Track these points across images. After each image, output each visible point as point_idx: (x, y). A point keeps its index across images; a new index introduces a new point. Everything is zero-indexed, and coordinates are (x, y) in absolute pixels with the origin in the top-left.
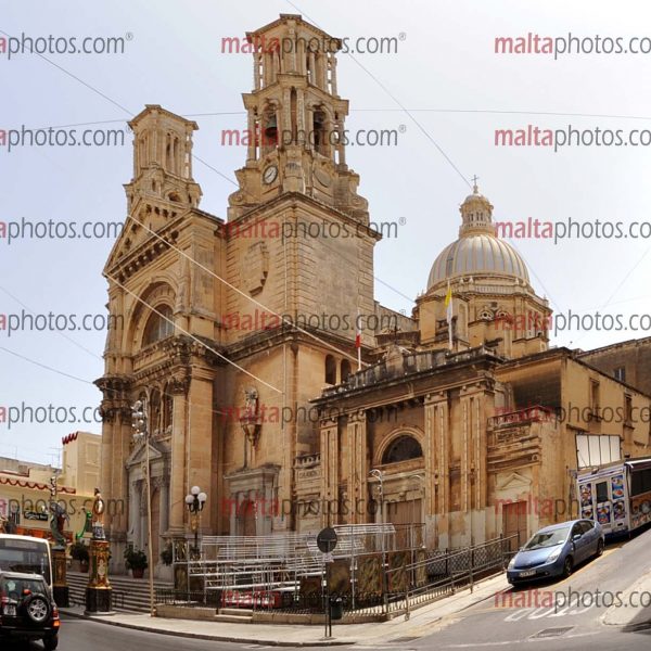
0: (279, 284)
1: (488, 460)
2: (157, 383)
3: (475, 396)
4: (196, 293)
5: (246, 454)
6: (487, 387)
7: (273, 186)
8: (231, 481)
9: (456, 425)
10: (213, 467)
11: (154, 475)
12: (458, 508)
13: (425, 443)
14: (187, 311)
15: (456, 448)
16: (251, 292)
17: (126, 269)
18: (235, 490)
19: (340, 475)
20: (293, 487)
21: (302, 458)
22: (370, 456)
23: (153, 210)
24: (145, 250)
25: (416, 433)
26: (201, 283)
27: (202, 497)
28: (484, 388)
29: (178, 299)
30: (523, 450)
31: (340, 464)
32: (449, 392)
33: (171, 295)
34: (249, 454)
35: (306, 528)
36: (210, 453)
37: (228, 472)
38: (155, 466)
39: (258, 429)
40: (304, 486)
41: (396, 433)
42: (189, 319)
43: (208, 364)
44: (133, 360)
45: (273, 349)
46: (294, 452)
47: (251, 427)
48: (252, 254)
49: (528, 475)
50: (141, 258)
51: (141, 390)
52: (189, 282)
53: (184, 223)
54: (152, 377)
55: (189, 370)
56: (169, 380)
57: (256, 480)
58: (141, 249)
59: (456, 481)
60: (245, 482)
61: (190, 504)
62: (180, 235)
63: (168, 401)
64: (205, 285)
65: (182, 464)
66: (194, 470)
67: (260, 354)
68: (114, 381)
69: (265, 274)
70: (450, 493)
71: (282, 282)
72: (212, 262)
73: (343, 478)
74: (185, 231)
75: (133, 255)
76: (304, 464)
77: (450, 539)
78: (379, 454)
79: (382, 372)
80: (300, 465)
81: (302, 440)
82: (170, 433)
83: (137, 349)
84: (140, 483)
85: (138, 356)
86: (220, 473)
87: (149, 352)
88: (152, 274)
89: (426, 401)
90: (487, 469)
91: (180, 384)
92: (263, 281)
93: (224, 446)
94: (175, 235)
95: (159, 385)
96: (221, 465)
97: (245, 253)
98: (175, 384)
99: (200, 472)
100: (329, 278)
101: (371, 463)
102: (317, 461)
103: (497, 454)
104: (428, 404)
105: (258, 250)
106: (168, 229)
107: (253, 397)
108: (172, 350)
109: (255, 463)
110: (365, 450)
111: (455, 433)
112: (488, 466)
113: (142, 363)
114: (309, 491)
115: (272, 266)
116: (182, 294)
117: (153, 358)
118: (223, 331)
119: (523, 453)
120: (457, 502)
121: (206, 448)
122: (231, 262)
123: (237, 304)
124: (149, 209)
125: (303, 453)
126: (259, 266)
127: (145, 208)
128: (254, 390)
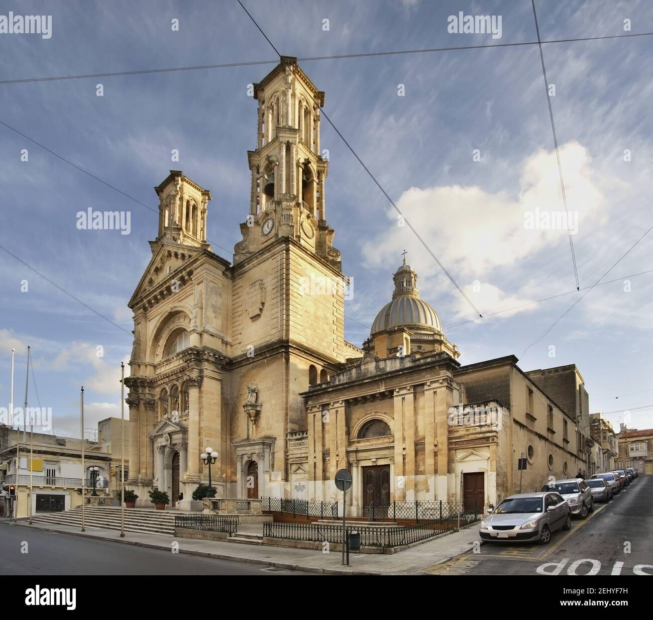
0: (274, 311)
1: (449, 439)
2: (175, 382)
3: (438, 390)
4: (207, 317)
5: (248, 430)
6: (448, 383)
7: (270, 236)
8: (236, 447)
9: (420, 412)
10: (222, 438)
11: (174, 442)
12: (422, 473)
13: (394, 425)
14: (199, 329)
15: (420, 429)
16: (252, 318)
17: (149, 302)
18: (240, 453)
19: (323, 445)
20: (286, 452)
21: (293, 433)
22: (348, 433)
23: (173, 255)
24: (165, 286)
25: (386, 418)
26: (211, 310)
27: (214, 454)
28: (446, 384)
29: (192, 321)
30: (481, 433)
31: (323, 438)
32: (415, 387)
33: (187, 320)
34: (251, 430)
35: (297, 480)
36: (220, 429)
37: (234, 442)
38: (175, 437)
39: (258, 413)
40: (295, 452)
41: (369, 418)
42: (201, 335)
43: (217, 368)
44: (155, 367)
45: (269, 359)
46: (287, 429)
47: (252, 412)
48: (253, 290)
49: (485, 453)
50: (161, 293)
51: (162, 387)
52: (202, 308)
53: (198, 263)
54: (171, 378)
55: (201, 371)
56: (185, 378)
57: (257, 447)
58: (162, 285)
59: (420, 453)
60: (248, 448)
61: (204, 460)
62: (195, 273)
63: (185, 393)
64: (214, 312)
65: (197, 435)
66: (207, 439)
67: (259, 362)
68: (139, 381)
69: (263, 304)
70: (416, 461)
71: (276, 310)
72: (220, 295)
73: (327, 447)
74: (199, 270)
75: (155, 290)
76: (294, 437)
77: (416, 495)
78: (355, 431)
79: (358, 374)
80: (291, 438)
81: (292, 422)
82: (187, 415)
83: (158, 360)
84: (163, 447)
85: (159, 364)
86: (228, 442)
87: (168, 361)
88: (171, 306)
89: (395, 394)
90: (448, 446)
91: (194, 381)
92: (261, 310)
93: (231, 424)
94: (190, 273)
95: (177, 383)
96: (228, 437)
97: (248, 289)
98: (191, 380)
99: (212, 440)
100: (312, 310)
101: (349, 438)
102: (305, 435)
103: (457, 435)
104: (396, 396)
105: (257, 287)
106: (185, 269)
107: (253, 391)
108: (188, 357)
109: (256, 435)
110: (344, 429)
111: (420, 418)
112: (450, 443)
113: (163, 369)
114: (299, 456)
115: (268, 299)
116: (196, 317)
117: (172, 365)
118: (229, 347)
119: (481, 436)
120: (422, 468)
121: (217, 424)
122: (236, 297)
123: (240, 328)
124: (170, 255)
125: (293, 430)
126: (258, 299)
127: (166, 254)
128: (255, 387)
